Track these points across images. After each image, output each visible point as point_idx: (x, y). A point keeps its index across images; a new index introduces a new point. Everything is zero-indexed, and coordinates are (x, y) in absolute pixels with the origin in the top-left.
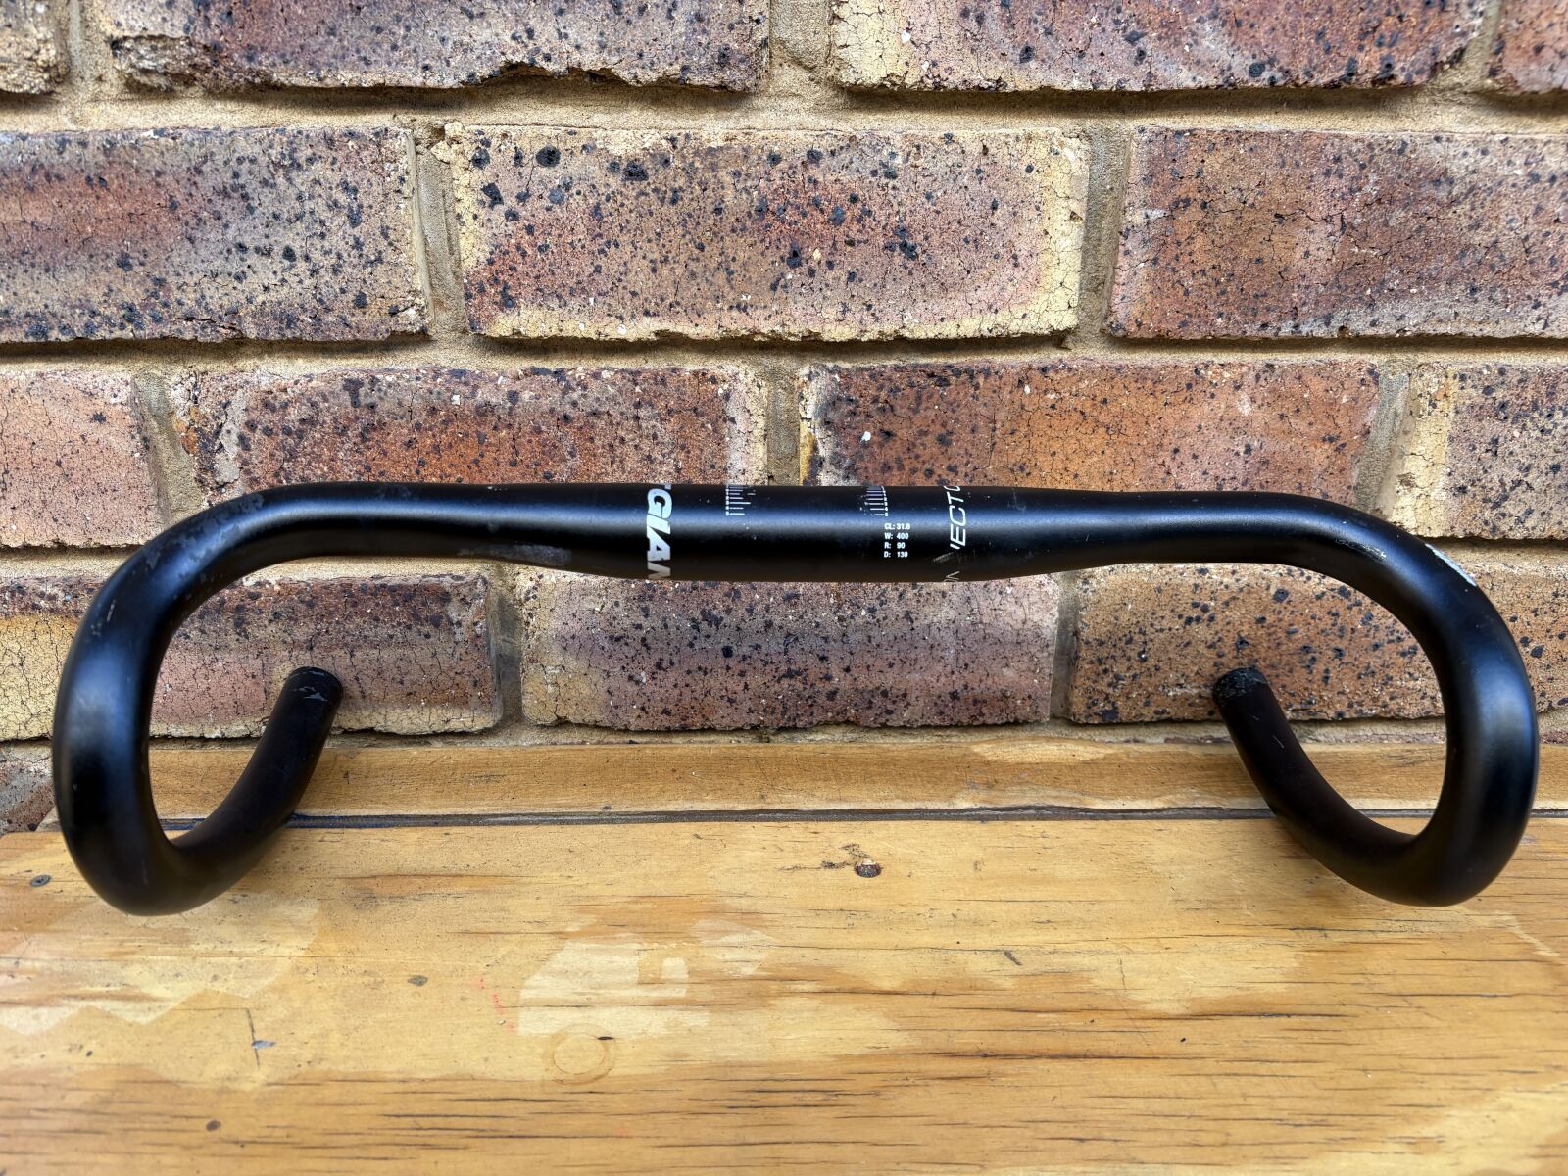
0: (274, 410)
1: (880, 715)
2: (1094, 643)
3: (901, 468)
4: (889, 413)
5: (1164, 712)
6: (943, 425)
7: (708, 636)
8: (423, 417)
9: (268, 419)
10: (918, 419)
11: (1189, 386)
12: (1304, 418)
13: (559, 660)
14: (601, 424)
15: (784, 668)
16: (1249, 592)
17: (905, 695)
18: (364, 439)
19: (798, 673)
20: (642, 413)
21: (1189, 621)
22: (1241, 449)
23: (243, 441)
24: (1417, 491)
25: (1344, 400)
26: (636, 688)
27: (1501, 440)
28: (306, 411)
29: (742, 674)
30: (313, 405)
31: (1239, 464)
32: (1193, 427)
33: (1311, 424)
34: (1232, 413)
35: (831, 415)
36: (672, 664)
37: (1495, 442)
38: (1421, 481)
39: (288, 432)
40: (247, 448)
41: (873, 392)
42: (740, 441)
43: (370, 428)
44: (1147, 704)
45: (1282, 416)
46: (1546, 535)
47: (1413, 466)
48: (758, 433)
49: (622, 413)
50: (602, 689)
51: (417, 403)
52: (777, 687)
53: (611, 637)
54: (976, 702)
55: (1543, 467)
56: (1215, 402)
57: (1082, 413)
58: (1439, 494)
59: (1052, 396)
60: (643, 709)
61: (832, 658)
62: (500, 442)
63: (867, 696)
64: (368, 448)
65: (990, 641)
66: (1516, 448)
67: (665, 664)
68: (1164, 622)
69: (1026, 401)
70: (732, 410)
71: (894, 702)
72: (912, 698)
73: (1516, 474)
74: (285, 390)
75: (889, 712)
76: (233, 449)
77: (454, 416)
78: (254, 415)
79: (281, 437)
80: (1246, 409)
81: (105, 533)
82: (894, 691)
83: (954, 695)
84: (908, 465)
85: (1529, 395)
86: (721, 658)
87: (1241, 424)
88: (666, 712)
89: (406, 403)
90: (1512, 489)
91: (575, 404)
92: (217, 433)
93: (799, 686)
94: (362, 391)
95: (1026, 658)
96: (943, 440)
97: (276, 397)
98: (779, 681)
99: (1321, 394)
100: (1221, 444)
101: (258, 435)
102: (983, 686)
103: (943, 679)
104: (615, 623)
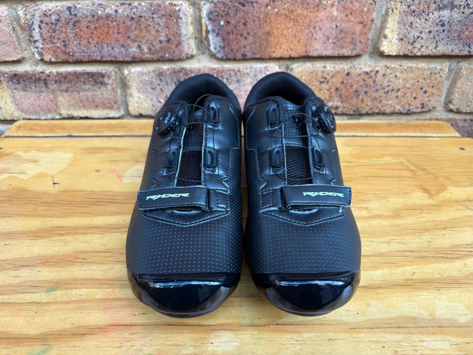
0: (47, 17)
3: (233, 33)
4: (228, 16)
6: (245, 19)
8: (90, 18)
9: (46, 20)
10: (237, 18)
11: (318, 6)
12: (353, 16)
13: (138, 96)
14: (143, 20)
16: (339, 74)
18: (74, 26)
20: (155, 16)
21: (321, 82)
22: (334, 27)
23: (40, 27)
24: (388, 40)
25: (365, 10)
26: (161, 104)
27: (413, 23)
28: (57, 17)
30: (59, 15)
31: (334, 32)
32: (319, 20)
33: (355, 18)
34: (331, 15)
35: (211, 16)
37: (411, 23)
38: (389, 36)
39: (52, 24)
40: (41, 29)
41: (223, 9)
42: (184, 25)
43: (75, 22)
45: (346, 16)
46: (427, 54)
47: (387, 32)
48: (189, 22)
49: (149, 16)
50: (151, 105)
51: (88, 14)
53: (152, 88)
55: (426, 32)
56: (326, 11)
57: (286, 15)
58: (395, 41)
59: (276, 10)
62: (114, 26)
64: (76, 28)
66: (418, 25)
68: (314, 83)
69: (269, 12)
70: (181, 15)
73: (418, 34)
74: (50, 10)
76: (37, 30)
77: (100, 18)
78: (42, 18)
79: (50, 25)
80: (335, 13)
81: (5, 57)
84: (235, 32)
85: (421, 8)
87: (333, 18)
89: (85, 14)
90: (417, 39)
91: (134, 14)
92: (32, 24)
94: (72, 10)
96: (245, 24)
97: (47, 13)
99: (358, 8)
100: (328, 25)
101: (44, 25)
104: (153, 84)
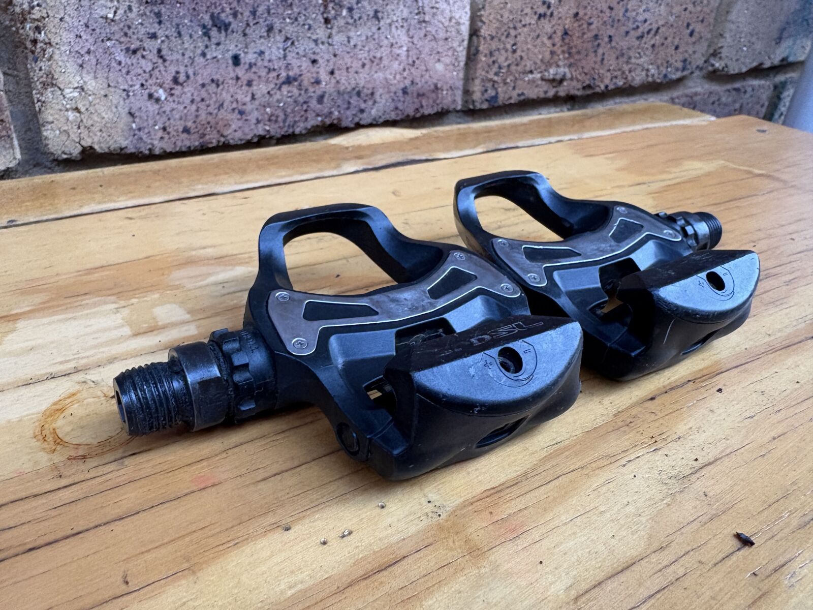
1: (355, 115)
2: (488, 38)
5: (523, 94)
7: (218, 44)
13: (76, 81)
15: (284, 74)
17: (372, 94)
19: (295, 79)
21: (540, 16)
26: (157, 107)
29: (249, 84)
36: (188, 77)
44: (514, 88)
50: (124, 112)
52: (278, 96)
53: (128, 50)
54: (419, 95)
60: (164, 129)
61: (321, 61)
63: (346, 97)
65: (429, 37)
67: (182, 78)
68: (527, 18)
71: (365, 101)
72: (377, 97)
75: (362, 111)
82: (365, 90)
83: (405, 91)
86: (231, 68)
88: (186, 130)
93: (296, 92)
95: (450, 53)
98: (280, 89)
102: (423, 80)
103: (398, 77)
104: (130, 32)
